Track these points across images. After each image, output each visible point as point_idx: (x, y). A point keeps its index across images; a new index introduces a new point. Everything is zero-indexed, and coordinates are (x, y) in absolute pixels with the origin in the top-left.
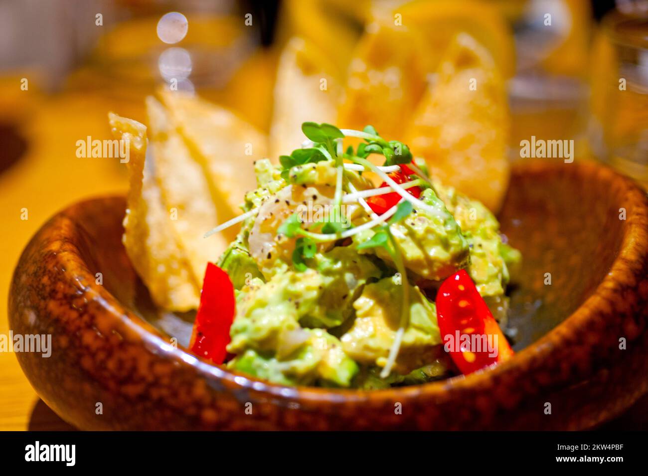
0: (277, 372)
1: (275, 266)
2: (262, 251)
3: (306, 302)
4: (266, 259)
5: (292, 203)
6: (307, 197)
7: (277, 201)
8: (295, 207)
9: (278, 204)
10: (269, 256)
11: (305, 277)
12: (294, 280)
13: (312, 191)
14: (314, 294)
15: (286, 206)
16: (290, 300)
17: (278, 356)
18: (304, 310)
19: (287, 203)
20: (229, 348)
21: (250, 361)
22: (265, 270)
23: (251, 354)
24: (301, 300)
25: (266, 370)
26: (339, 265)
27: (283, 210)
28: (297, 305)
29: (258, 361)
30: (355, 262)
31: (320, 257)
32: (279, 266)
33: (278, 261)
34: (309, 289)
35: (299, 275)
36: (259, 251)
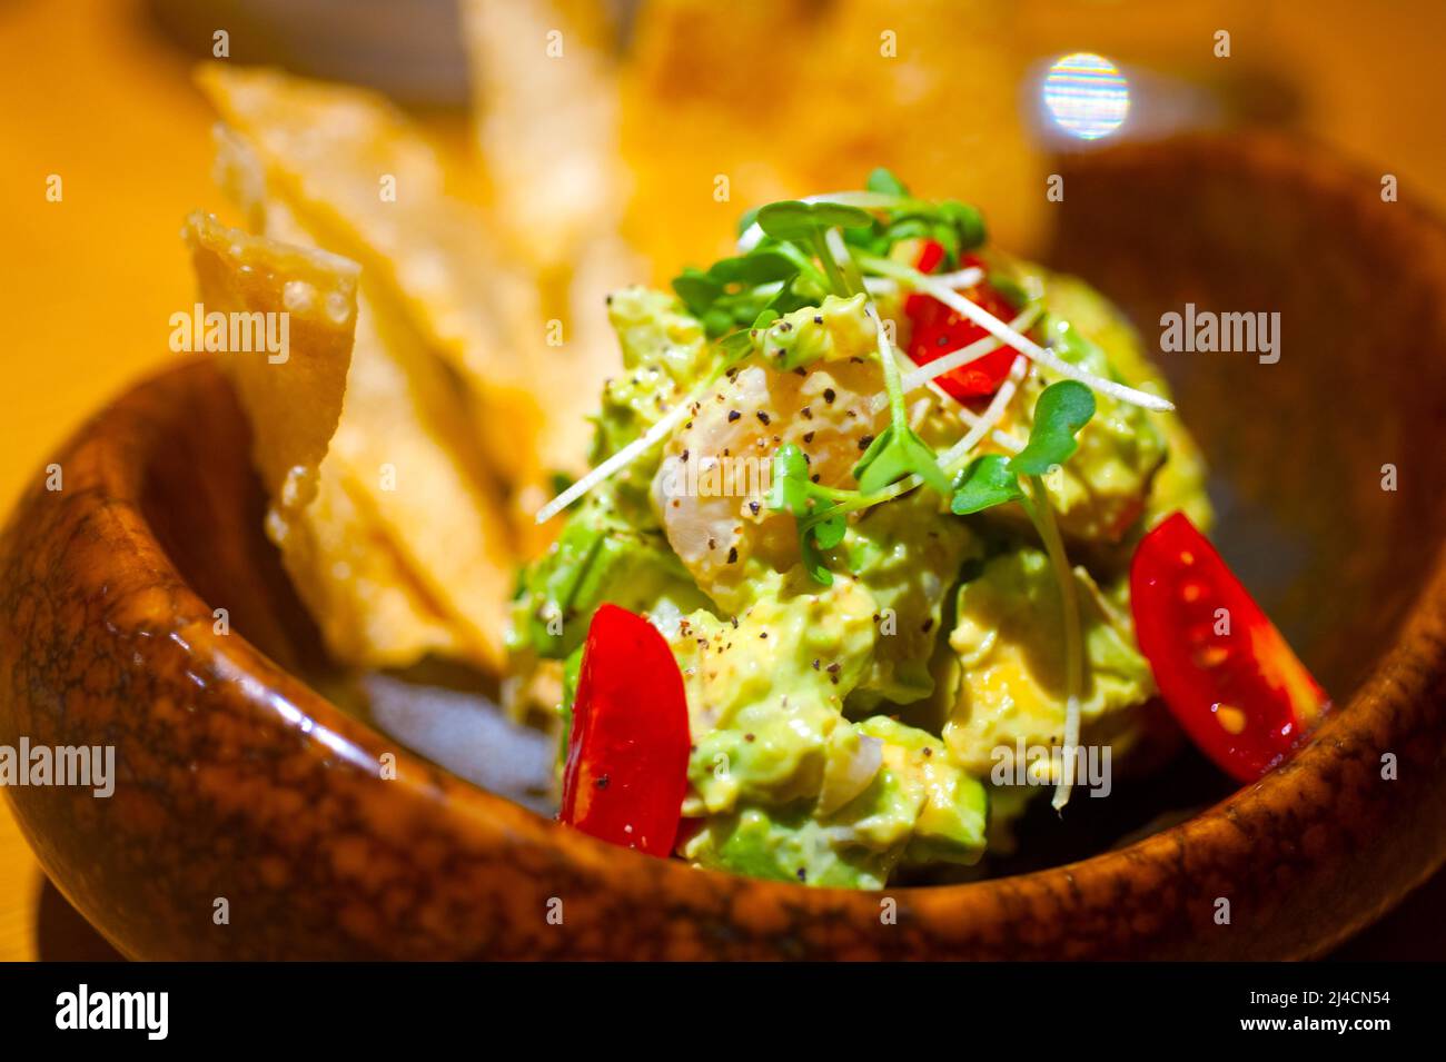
0: (820, 849)
1: (747, 578)
2: (712, 545)
3: (852, 660)
4: (723, 563)
5: (773, 417)
6: (811, 398)
7: (734, 417)
8: (781, 426)
9: (737, 425)
10: (733, 555)
11: (836, 597)
12: (817, 615)
13: (822, 381)
14: (866, 639)
15: (759, 427)
16: (817, 666)
17: (818, 812)
18: (849, 681)
19: (763, 418)
20: (689, 807)
21: (754, 835)
22: (720, 592)
23: (753, 819)
24: (841, 660)
25: (797, 849)
26: (900, 553)
27: (751, 438)
28: (834, 675)
29: (776, 833)
30: (934, 535)
31: (851, 537)
32: (758, 576)
33: (753, 564)
34: (853, 628)
35: (825, 597)
36: (704, 546)
